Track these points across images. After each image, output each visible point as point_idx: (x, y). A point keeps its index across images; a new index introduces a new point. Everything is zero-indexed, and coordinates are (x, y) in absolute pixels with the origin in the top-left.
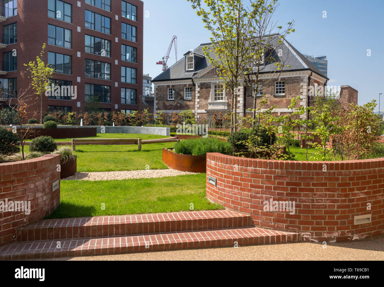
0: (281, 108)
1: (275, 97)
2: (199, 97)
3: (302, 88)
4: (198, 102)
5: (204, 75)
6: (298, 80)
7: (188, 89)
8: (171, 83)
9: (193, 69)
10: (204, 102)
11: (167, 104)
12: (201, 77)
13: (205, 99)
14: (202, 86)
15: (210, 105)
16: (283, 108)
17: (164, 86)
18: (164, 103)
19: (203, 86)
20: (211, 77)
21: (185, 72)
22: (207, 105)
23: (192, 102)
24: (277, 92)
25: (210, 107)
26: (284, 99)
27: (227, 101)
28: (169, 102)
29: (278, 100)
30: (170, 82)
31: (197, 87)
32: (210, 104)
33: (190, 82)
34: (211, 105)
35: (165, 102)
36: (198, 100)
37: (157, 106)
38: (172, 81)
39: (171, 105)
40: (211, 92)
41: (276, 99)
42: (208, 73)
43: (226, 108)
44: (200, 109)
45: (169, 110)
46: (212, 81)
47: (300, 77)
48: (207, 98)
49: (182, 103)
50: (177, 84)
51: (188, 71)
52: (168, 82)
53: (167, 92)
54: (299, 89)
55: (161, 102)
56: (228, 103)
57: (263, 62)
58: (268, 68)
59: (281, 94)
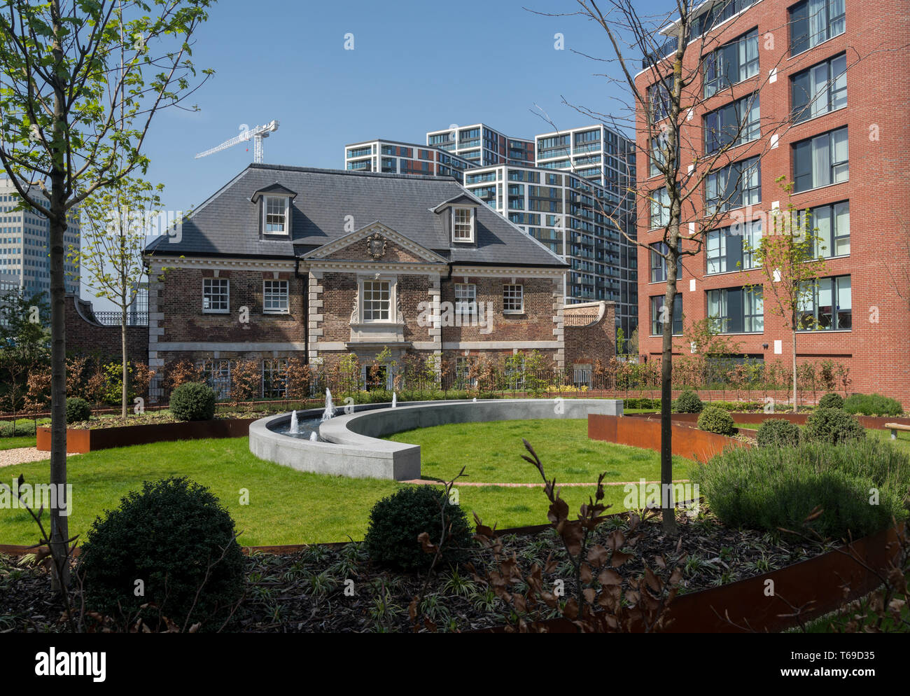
0: (518, 340)
1: (507, 316)
2: (320, 310)
3: (556, 302)
4: (318, 322)
5: (335, 254)
6: (546, 287)
7: (276, 284)
8: (216, 266)
9: (286, 232)
10: (336, 323)
11: (204, 324)
12: (327, 257)
13: (339, 316)
14: (329, 281)
15: (356, 331)
16: (523, 339)
17: (191, 270)
18: (191, 323)
19: (333, 282)
20: (355, 261)
21: (261, 238)
22: (346, 330)
23: (291, 322)
24: (506, 307)
25: (356, 337)
26: (523, 322)
27: (403, 323)
28: (211, 318)
29: (513, 323)
30: (218, 261)
31: (312, 281)
32: (357, 328)
33: (288, 267)
34: (360, 332)
35: (197, 318)
36: (320, 317)
37: (162, 330)
38: (226, 261)
39: (220, 328)
40: (357, 298)
41: (508, 321)
42: (347, 249)
43: (401, 339)
44: (325, 340)
45: (209, 341)
46: (359, 272)
47: (551, 280)
48: (345, 313)
49: (260, 324)
50: (238, 268)
51: (269, 237)
52: (210, 260)
53: (201, 289)
54: (551, 303)
55: (179, 317)
56: (405, 327)
57: (471, 239)
58: (486, 253)
59: (515, 312)
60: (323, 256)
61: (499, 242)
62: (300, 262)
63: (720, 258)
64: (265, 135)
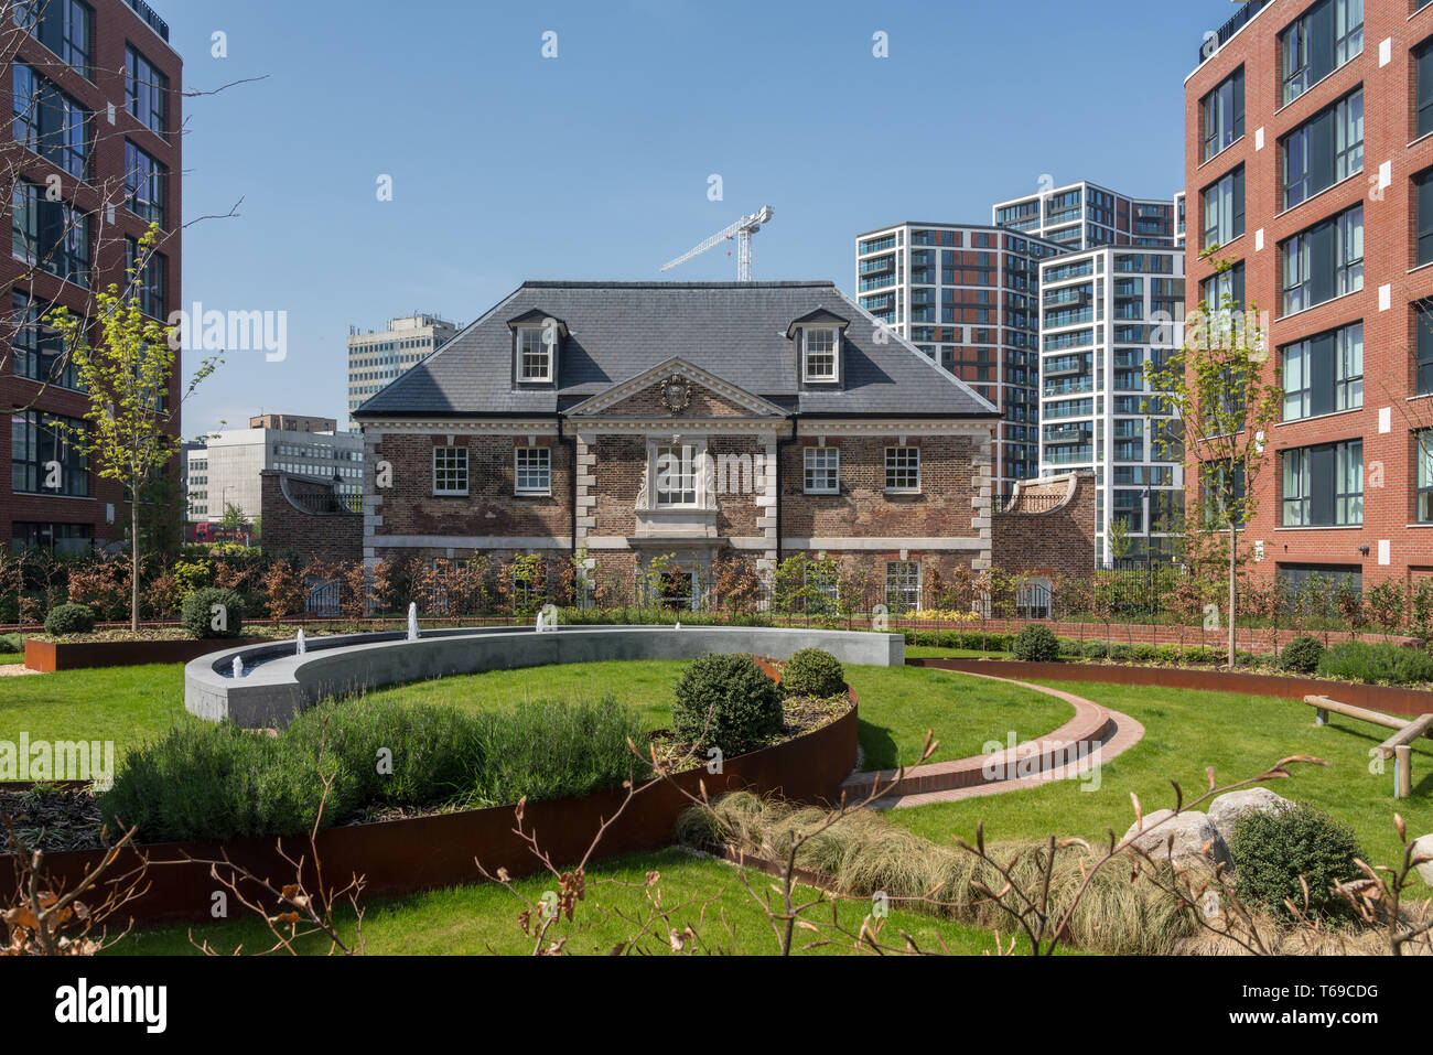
0: (909, 535)
1: (890, 498)
2: (591, 490)
3: (977, 474)
4: (589, 507)
5: (614, 408)
6: (960, 451)
7: (533, 453)
8: (450, 430)
9: (548, 379)
10: (614, 508)
11: (434, 510)
12: (602, 413)
13: (620, 498)
14: (605, 448)
15: (644, 521)
16: (916, 534)
17: (417, 436)
18: (417, 509)
19: (611, 449)
20: (643, 416)
21: (514, 388)
22: (630, 519)
23: (553, 508)
24: (890, 483)
25: (644, 530)
26: (919, 507)
27: (715, 508)
28: (443, 502)
29: (901, 509)
30: (451, 422)
31: (582, 449)
32: (645, 516)
33: (548, 429)
34: (650, 522)
35: (424, 502)
36: (591, 501)
37: (380, 518)
38: (462, 422)
39: (455, 517)
40: (646, 472)
41: (893, 506)
42: (632, 399)
43: (713, 532)
44: (598, 534)
45: (440, 534)
46: (649, 433)
47: (970, 438)
48: (628, 494)
49: (509, 511)
50: (481, 433)
51: (524, 386)
52: (440, 422)
53: (430, 462)
54: (969, 475)
55: (402, 501)
56: (719, 514)
57: (834, 377)
58: (858, 399)
59: (907, 491)
60: (596, 411)
61: (886, 379)
62: (564, 421)
63: (1302, 392)
64: (753, 229)
